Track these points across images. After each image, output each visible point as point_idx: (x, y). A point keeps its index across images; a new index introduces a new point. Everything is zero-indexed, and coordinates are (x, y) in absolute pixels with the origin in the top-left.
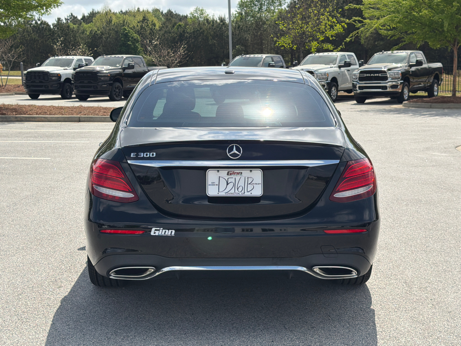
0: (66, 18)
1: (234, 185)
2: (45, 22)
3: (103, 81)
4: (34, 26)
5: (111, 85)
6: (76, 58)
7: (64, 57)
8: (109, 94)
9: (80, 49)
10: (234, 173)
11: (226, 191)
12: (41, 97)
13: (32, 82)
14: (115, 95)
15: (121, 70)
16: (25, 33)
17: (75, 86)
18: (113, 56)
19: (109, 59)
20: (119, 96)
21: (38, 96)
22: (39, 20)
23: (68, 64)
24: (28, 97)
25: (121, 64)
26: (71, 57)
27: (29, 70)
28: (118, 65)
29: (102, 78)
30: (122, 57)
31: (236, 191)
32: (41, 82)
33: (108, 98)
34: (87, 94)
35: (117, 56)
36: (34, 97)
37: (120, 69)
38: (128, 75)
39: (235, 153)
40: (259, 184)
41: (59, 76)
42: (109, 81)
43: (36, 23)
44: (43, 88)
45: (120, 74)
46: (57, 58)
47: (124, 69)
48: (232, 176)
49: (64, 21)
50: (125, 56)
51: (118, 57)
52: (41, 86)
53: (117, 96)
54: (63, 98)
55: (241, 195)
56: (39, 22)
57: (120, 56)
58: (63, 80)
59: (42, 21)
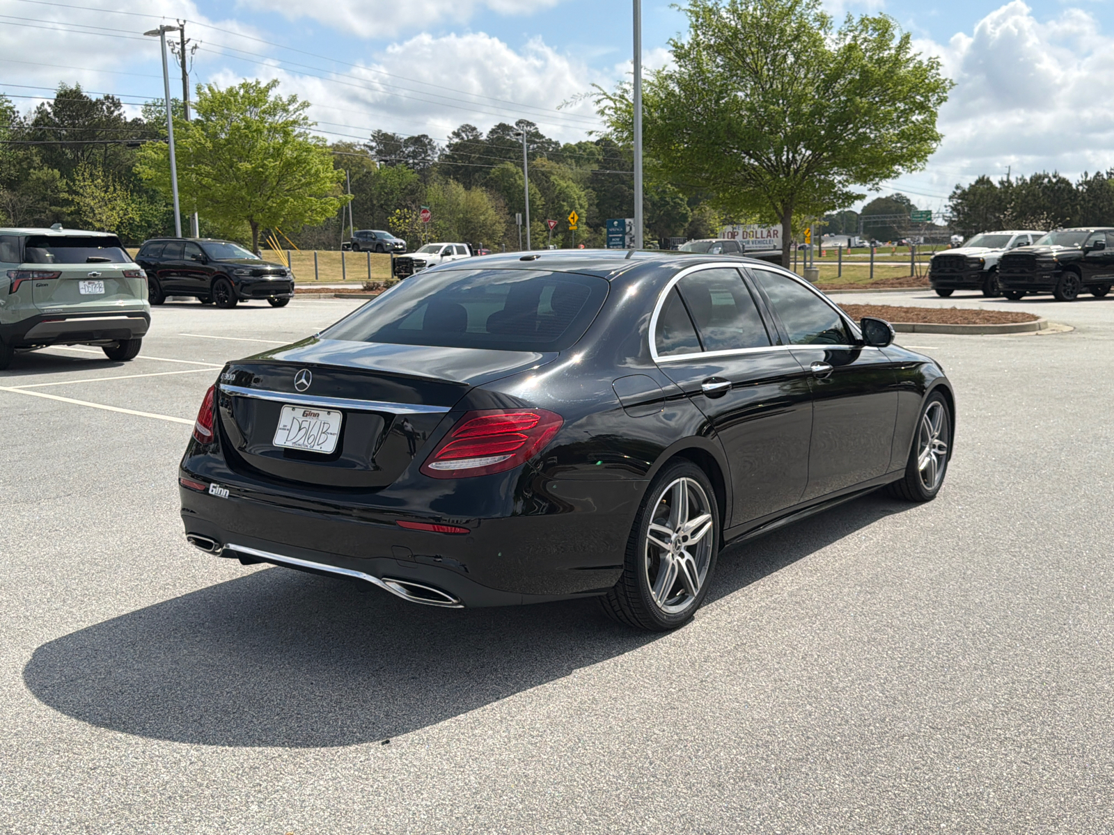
0: (1109, 171)
1: (306, 433)
2: (1064, 179)
3: (1044, 269)
4: (1046, 187)
5: (1057, 275)
6: (1017, 233)
7: (998, 233)
8: (1054, 290)
9: (1043, 219)
10: (310, 414)
11: (294, 441)
12: (956, 293)
13: (940, 272)
14: (1065, 291)
15: (1082, 252)
16: (1030, 198)
17: (1001, 277)
18: (1073, 229)
19: (1064, 234)
20: (1072, 292)
21: (952, 292)
22: (1055, 177)
23: (1001, 242)
24: (934, 293)
25: (1083, 242)
26: (1008, 233)
27: (938, 253)
28: (1076, 244)
29: (1044, 265)
30: (1088, 231)
31: (306, 442)
32: (953, 271)
33: (1052, 297)
34: (1022, 290)
35: (1079, 229)
36: (944, 293)
37: (1080, 250)
38: (1095, 260)
39: (302, 383)
40: (334, 434)
41: (981, 262)
42: (1056, 269)
43: (1050, 181)
44: (955, 281)
45: (1078, 260)
46: (987, 234)
47: (1086, 250)
48: (308, 418)
49: (1105, 177)
50: (1092, 230)
51: (1081, 231)
52: (952, 278)
53: (1068, 295)
54: (986, 295)
55: (308, 448)
56: (1054, 180)
57: (1084, 229)
58: (987, 267)
59: (1060, 178)
